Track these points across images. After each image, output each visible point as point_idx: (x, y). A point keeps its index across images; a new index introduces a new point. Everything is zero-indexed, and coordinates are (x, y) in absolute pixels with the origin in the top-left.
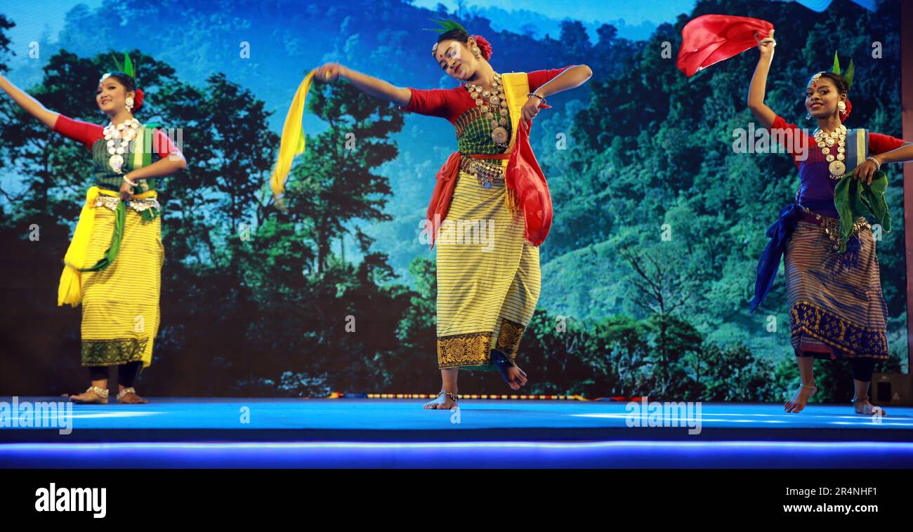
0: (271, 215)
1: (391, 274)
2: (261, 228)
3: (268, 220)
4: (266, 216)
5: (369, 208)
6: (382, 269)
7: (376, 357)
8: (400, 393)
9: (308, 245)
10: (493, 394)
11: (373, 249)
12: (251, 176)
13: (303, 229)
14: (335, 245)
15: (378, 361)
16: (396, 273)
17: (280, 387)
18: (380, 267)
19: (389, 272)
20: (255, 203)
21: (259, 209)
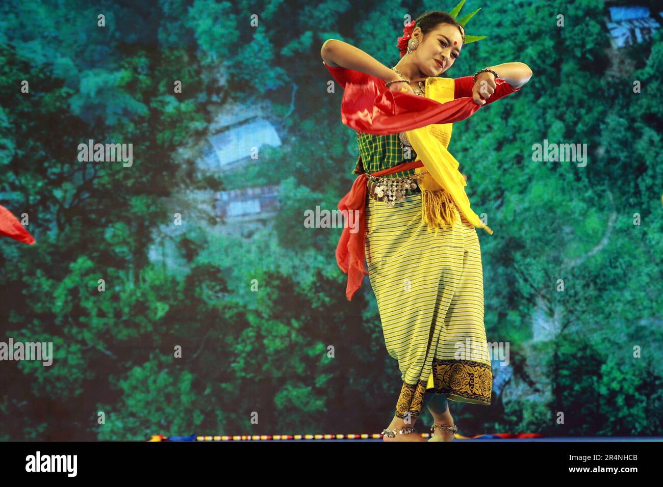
0: (74, 219)
1: (225, 290)
2: (63, 234)
3: (71, 225)
4: (69, 221)
5: (196, 208)
6: (213, 284)
7: (208, 391)
8: (237, 435)
9: (121, 255)
10: (352, 433)
11: (202, 259)
12: (50, 171)
13: (114, 236)
14: (154, 254)
15: (209, 395)
16: (230, 288)
17: (88, 430)
18: (212, 281)
19: (222, 286)
20: (54, 204)
21: (59, 212)
